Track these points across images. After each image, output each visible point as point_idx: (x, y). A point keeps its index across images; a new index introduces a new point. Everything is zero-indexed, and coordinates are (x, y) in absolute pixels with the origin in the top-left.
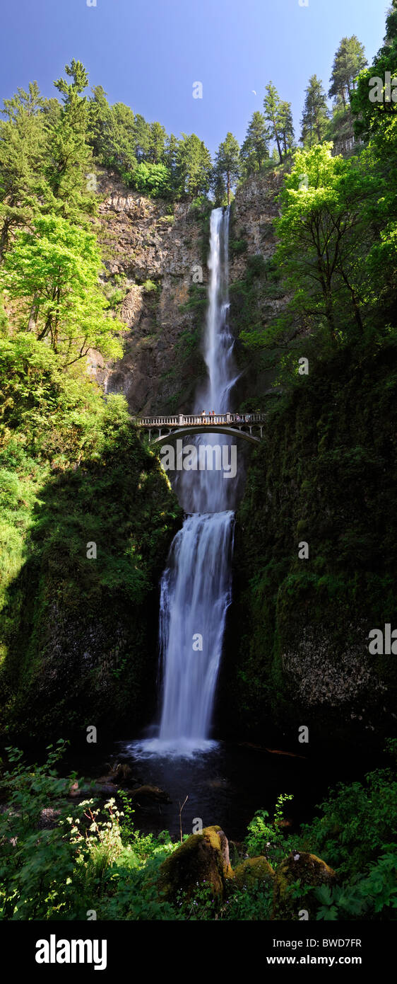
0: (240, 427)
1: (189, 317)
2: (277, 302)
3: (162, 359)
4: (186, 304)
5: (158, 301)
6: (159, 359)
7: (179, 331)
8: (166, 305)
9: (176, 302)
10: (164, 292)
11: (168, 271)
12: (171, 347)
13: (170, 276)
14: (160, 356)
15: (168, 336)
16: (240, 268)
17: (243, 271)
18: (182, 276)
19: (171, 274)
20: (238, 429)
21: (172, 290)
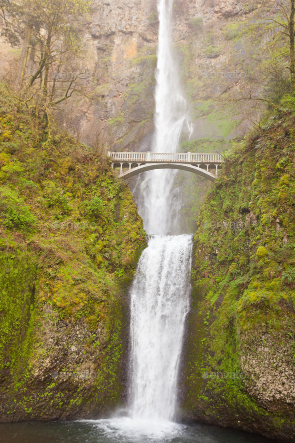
0: (199, 165)
1: (136, 70)
2: (213, 60)
3: (112, 106)
4: (134, 59)
5: (110, 54)
6: (109, 105)
7: (127, 82)
8: (117, 58)
9: (125, 56)
10: (115, 46)
11: (119, 28)
12: (119, 95)
13: (121, 33)
14: (110, 103)
15: (118, 85)
16: (181, 28)
17: (184, 31)
18: (131, 33)
19: (122, 31)
20: (197, 166)
21: (122, 46)
